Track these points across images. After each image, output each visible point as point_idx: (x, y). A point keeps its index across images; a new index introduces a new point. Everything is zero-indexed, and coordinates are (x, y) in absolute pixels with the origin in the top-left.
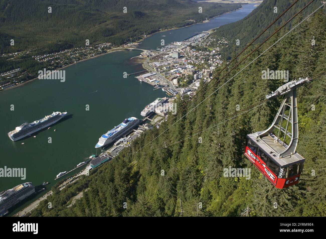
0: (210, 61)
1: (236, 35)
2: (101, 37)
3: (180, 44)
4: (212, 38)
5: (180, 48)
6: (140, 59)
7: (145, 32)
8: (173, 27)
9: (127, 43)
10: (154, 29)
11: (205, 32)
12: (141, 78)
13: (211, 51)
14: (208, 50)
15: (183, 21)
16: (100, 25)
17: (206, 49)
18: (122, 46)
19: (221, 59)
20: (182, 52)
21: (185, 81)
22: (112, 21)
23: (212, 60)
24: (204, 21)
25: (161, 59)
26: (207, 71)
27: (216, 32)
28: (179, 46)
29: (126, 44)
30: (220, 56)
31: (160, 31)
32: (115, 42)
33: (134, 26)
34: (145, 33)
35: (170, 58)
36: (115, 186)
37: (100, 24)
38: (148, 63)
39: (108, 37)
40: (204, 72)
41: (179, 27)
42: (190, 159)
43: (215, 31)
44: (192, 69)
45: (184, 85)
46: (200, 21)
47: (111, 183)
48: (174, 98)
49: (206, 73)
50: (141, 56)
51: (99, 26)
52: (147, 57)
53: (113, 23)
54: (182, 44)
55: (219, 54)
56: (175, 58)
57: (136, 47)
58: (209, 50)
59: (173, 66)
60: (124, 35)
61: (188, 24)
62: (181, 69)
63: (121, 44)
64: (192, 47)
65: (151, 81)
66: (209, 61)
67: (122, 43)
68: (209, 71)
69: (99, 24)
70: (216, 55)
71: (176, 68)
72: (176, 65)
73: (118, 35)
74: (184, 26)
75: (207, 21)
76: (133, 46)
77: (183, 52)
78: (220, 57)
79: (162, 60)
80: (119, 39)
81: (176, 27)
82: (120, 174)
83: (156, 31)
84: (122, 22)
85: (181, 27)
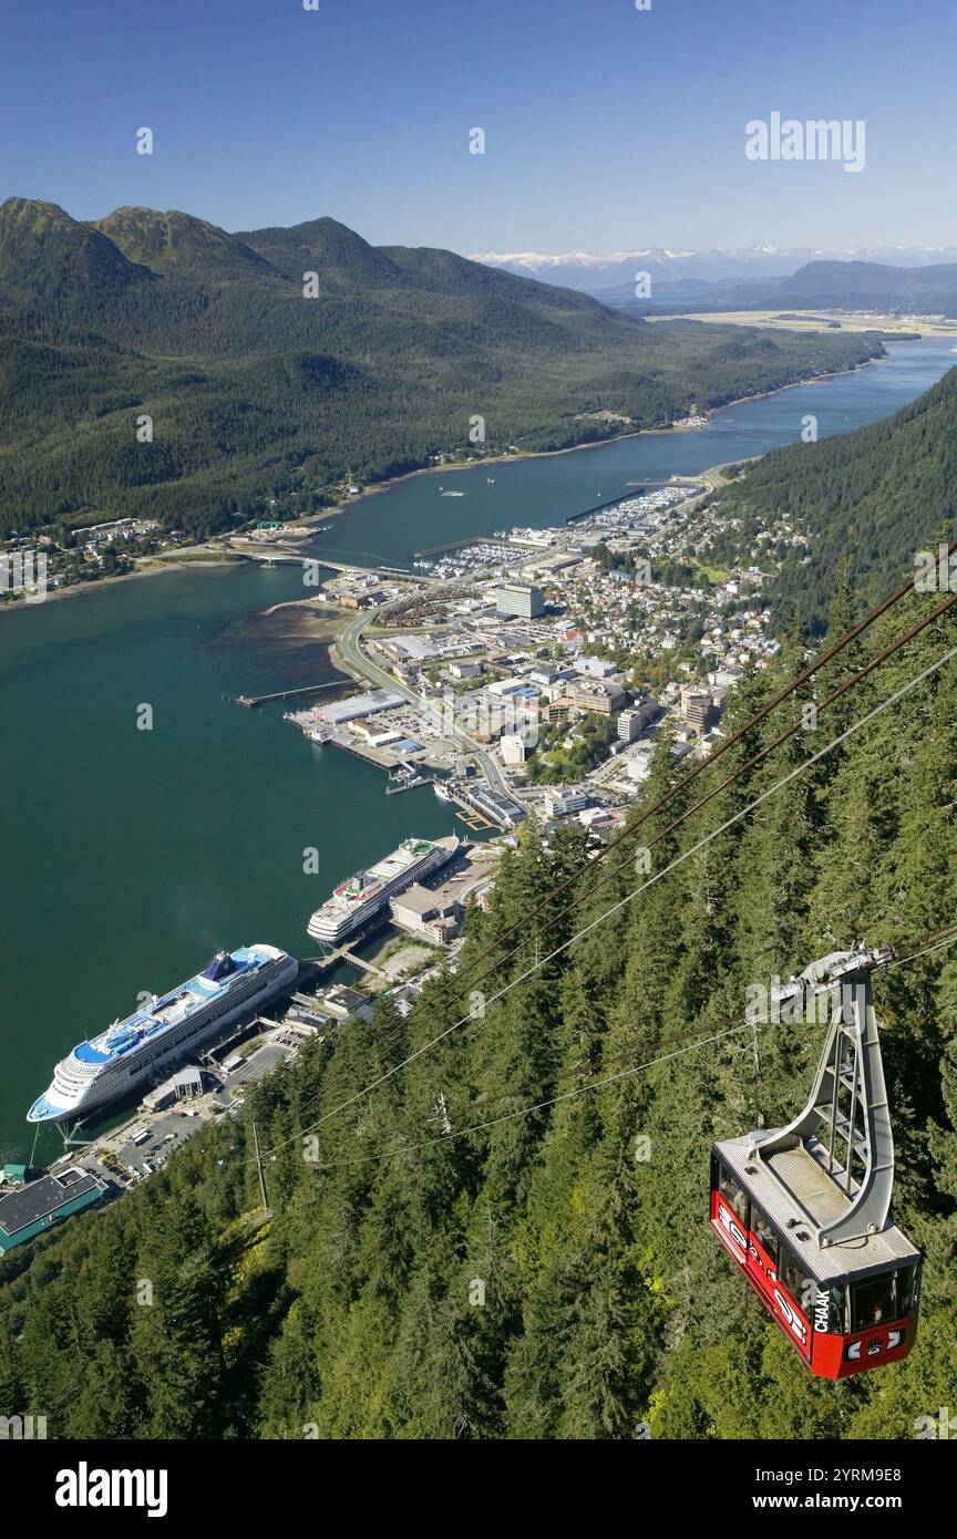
0: (712, 638)
1: (855, 504)
2: (105, 483)
3: (544, 543)
4: (720, 515)
5: (545, 564)
6: (318, 613)
7: (354, 469)
8: (508, 450)
9: (252, 522)
10: (402, 455)
11: (682, 479)
12: (320, 721)
13: (713, 585)
14: (697, 577)
15: (567, 415)
16: (102, 419)
17: (688, 572)
18: (221, 541)
19: (768, 631)
20: (556, 588)
21: (568, 745)
22: (171, 401)
23: (722, 637)
24: (679, 418)
25: (436, 623)
26: (692, 698)
27: (745, 481)
28: (536, 550)
29: (245, 530)
30: (767, 612)
31: (435, 464)
32: (184, 520)
33: (295, 432)
34: (350, 475)
35: (487, 614)
36: (131, 1366)
37: (105, 412)
38: (361, 637)
39: (146, 487)
40: (677, 700)
41: (543, 450)
42: (589, 1202)
43: (737, 475)
44: (610, 681)
45: (559, 770)
46: (660, 418)
47: (106, 1348)
48: (501, 844)
49: (684, 708)
50: (322, 597)
51: (97, 422)
52: (355, 604)
53: (177, 409)
54: (553, 544)
55: (764, 604)
56: (516, 617)
57: (296, 548)
58: (704, 577)
59: (505, 662)
60: (234, 477)
61: (591, 436)
62: (545, 679)
63: (215, 531)
64: (609, 557)
65: (373, 740)
66: (703, 642)
67: (222, 524)
68: (701, 697)
69: (100, 415)
70: (745, 607)
71: (521, 670)
72: (518, 656)
73: (200, 478)
74: (569, 444)
75: (694, 422)
76: (280, 542)
77: (560, 585)
78: (767, 620)
79: (441, 625)
80: (204, 497)
81: (522, 447)
82: (164, 1290)
83: (415, 466)
84: (230, 406)
85: (552, 448)
